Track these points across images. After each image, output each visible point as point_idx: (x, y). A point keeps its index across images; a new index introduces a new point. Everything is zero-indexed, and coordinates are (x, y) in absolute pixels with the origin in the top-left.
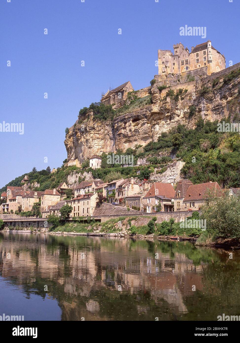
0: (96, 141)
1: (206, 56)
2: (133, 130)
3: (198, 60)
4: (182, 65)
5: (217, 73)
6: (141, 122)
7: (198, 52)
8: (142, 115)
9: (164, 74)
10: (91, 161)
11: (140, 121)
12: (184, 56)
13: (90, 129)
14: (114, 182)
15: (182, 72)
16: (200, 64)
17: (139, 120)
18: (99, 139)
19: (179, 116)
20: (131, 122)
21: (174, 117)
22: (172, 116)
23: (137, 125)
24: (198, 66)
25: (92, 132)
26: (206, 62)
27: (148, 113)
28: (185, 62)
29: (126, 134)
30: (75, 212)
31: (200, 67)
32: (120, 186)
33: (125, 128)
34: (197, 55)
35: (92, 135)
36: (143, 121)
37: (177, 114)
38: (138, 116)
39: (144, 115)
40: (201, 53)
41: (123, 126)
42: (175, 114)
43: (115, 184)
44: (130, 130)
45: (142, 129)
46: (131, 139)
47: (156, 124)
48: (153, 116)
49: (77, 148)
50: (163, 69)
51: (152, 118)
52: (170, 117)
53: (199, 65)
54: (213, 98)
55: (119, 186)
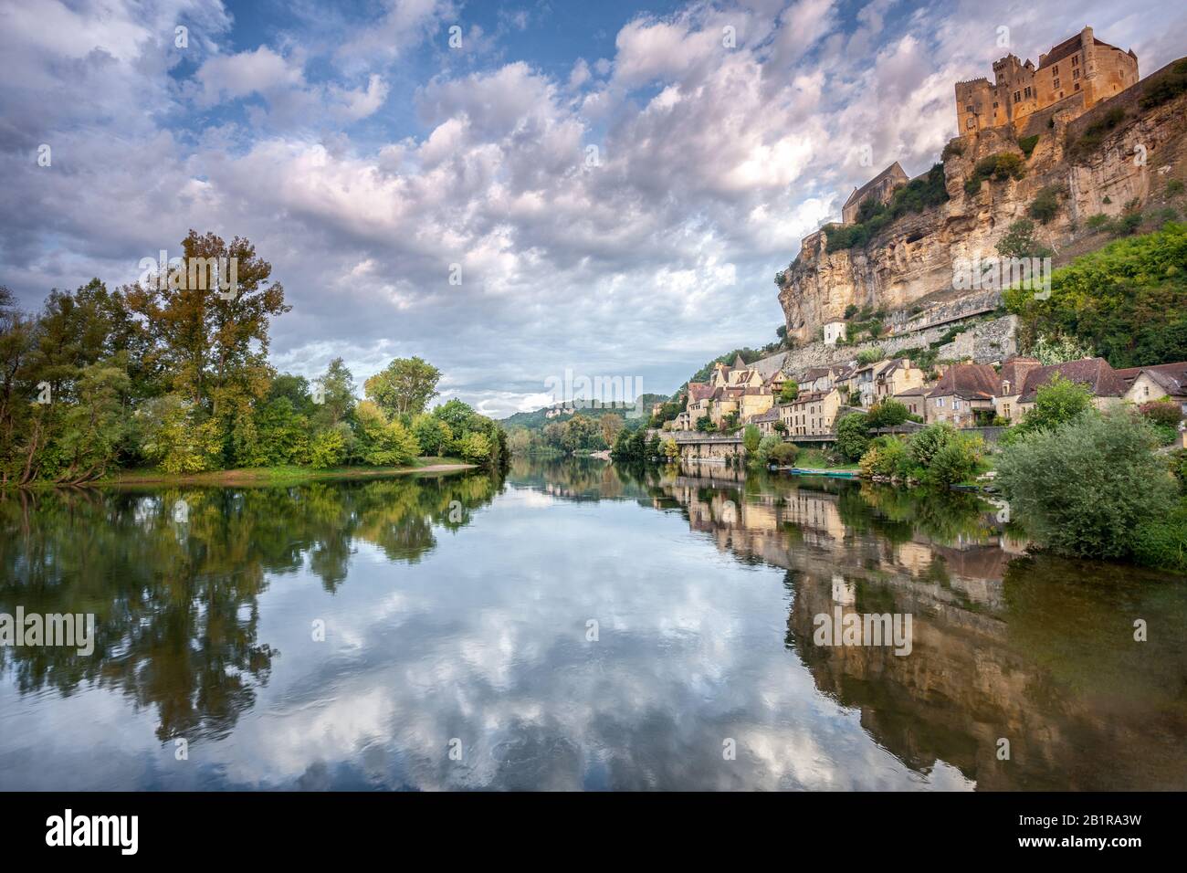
0: (836, 290)
1: (1079, 66)
2: (909, 258)
3: (1056, 82)
4: (1016, 102)
5: (1111, 100)
6: (925, 241)
7: (1058, 63)
8: (927, 227)
9: (972, 131)
10: (826, 327)
11: (924, 238)
12: (1021, 82)
14: (869, 366)
15: (1017, 118)
16: (1063, 90)
17: (920, 237)
18: (843, 283)
19: (1012, 216)
20: (904, 243)
21: (1001, 219)
22: (995, 219)
23: (919, 246)
24: (1057, 96)
26: (1079, 80)
27: (941, 221)
28: (1022, 94)
29: (896, 268)
30: (799, 426)
31: (1064, 97)
32: (882, 374)
33: (892, 257)
34: (1054, 71)
35: (827, 279)
36: (931, 237)
37: (1007, 213)
38: (918, 229)
39: (931, 225)
40: (1064, 63)
41: (888, 254)
42: (1002, 212)
43: (870, 370)
44: (904, 260)
45: (928, 255)
46: (907, 277)
47: (958, 241)
48: (952, 225)
49: (802, 307)
50: (969, 121)
51: (949, 229)
52: (991, 220)
53: (1061, 93)
55: (880, 375)
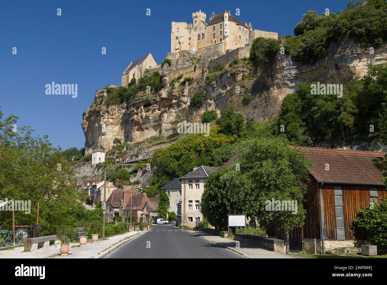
0: (110, 127)
1: (222, 30)
2: (144, 116)
3: (214, 34)
4: (198, 39)
7: (215, 25)
8: (152, 100)
9: (177, 51)
10: (93, 154)
11: (151, 107)
12: (201, 29)
13: (103, 113)
15: (199, 48)
17: (150, 105)
18: (113, 124)
19: (186, 103)
20: (142, 107)
21: (181, 105)
22: (180, 103)
23: (148, 111)
25: (105, 116)
26: (222, 37)
27: (158, 99)
28: (201, 36)
29: (138, 121)
31: (216, 44)
33: (137, 114)
34: (214, 28)
35: (105, 120)
36: (154, 107)
37: (184, 102)
38: (149, 101)
39: (154, 100)
40: (217, 26)
41: (136, 112)
42: (182, 101)
44: (142, 117)
45: (152, 116)
46: (144, 126)
47: (164, 112)
48: (163, 102)
50: (176, 45)
51: (162, 104)
52: (178, 104)
53: (215, 41)
54: (216, 86)
